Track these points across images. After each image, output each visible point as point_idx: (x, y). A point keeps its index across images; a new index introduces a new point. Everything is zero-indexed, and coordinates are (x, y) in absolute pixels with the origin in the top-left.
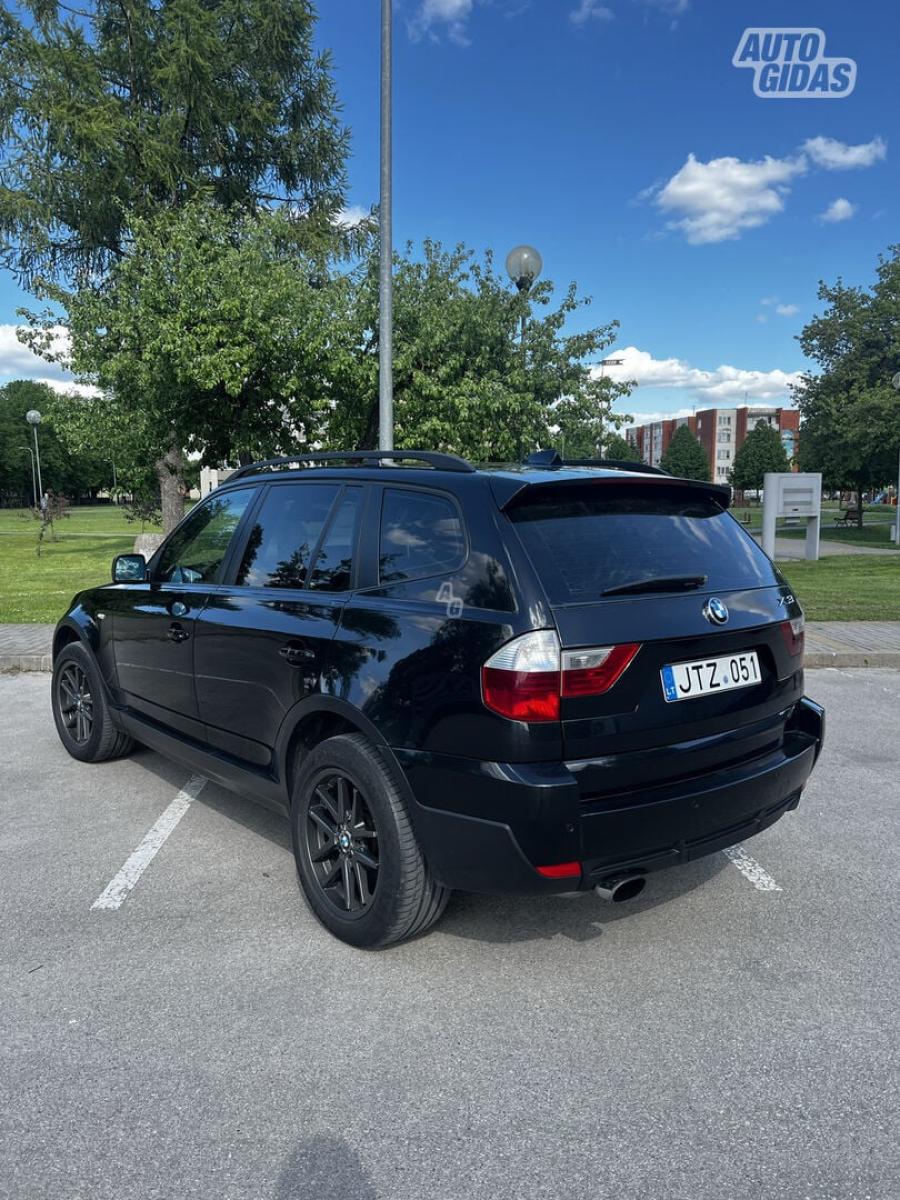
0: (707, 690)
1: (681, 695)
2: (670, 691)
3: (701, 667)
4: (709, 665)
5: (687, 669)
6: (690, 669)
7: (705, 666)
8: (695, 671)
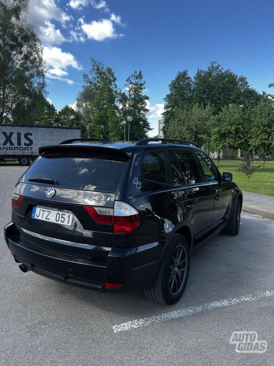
0: (44, 219)
1: (36, 217)
2: (33, 215)
3: (45, 211)
4: (47, 211)
5: (40, 210)
6: (41, 210)
7: (46, 211)
8: (43, 211)
